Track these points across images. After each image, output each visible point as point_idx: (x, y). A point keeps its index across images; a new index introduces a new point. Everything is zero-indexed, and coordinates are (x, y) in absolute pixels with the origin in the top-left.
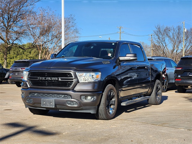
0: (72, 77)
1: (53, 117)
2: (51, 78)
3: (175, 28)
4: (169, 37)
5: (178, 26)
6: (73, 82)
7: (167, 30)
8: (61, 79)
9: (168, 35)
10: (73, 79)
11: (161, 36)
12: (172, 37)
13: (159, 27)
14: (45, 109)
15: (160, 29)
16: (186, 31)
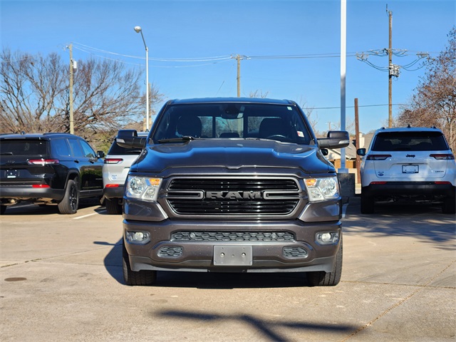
0: (297, 188)
1: (196, 289)
2: (241, 194)
3: (44, 58)
4: (32, 78)
5: (51, 54)
6: (299, 200)
7: (25, 63)
8: (270, 195)
9: (27, 75)
10: (297, 194)
11: (11, 75)
12: (37, 79)
13: (7, 54)
14: (206, 271)
15: (11, 59)
16: (75, 67)
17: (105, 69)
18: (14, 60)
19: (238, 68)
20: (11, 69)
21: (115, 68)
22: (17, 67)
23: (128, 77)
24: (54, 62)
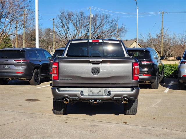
3: (78, 13)
4: (72, 22)
5: (81, 11)
7: (70, 15)
9: (71, 20)
11: (64, 20)
13: (63, 11)
15: (65, 13)
16: (92, 17)
17: (103, 18)
18: (66, 14)
19: (162, 17)
20: (64, 18)
21: (107, 17)
22: (67, 17)
23: (112, 21)
24: (82, 15)
